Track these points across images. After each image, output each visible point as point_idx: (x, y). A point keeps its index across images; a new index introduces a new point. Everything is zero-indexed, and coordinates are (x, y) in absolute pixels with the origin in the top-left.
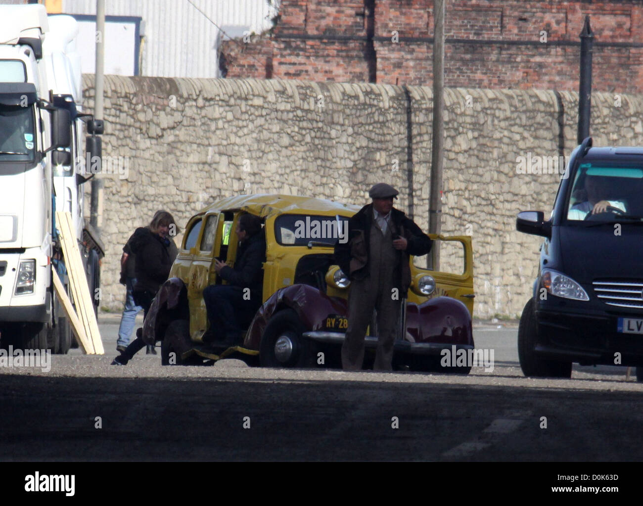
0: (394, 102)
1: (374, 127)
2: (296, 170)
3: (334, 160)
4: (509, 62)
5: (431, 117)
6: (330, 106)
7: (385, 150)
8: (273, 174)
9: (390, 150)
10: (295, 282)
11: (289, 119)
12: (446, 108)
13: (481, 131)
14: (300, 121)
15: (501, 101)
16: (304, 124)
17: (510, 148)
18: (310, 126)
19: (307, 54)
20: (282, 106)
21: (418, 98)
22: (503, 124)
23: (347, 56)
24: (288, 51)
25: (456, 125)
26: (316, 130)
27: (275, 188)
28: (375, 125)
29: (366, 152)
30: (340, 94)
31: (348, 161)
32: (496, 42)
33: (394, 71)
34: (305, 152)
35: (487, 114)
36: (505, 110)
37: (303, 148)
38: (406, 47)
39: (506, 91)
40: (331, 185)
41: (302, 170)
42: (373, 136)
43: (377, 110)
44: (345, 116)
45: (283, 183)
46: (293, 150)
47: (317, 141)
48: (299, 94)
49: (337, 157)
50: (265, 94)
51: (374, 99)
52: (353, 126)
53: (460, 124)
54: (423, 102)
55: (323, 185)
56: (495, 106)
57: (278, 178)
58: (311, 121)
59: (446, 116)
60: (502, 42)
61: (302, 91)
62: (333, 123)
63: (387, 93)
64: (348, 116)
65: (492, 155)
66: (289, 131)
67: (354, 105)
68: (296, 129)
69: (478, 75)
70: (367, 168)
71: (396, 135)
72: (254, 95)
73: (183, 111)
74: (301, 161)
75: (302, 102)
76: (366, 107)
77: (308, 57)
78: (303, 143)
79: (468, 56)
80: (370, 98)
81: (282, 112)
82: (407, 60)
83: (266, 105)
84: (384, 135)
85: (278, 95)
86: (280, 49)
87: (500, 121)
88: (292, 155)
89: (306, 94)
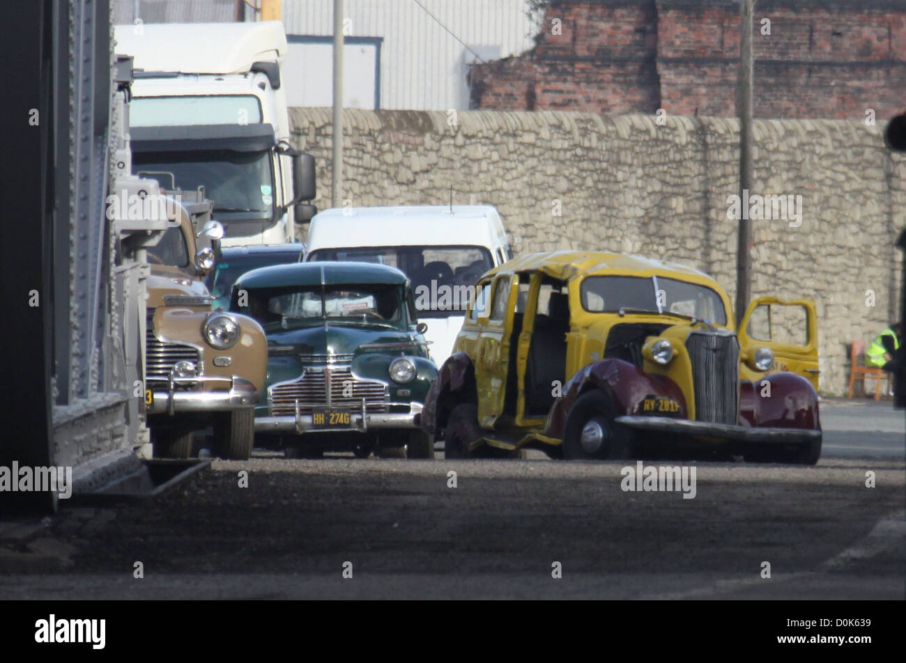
0: (692, 137)
1: (669, 168)
2: (576, 220)
3: (621, 208)
4: (821, 86)
5: (737, 154)
6: (616, 143)
7: (684, 195)
8: (548, 224)
9: (689, 196)
10: (605, 356)
11: (566, 160)
12: (756, 143)
13: (799, 170)
14: (580, 161)
15: (822, 135)
16: (585, 165)
17: (833, 191)
18: (591, 166)
19: (577, 80)
20: (558, 144)
21: (721, 131)
22: (825, 163)
23: (625, 82)
24: (553, 77)
25: (767, 164)
26: (599, 172)
27: (551, 242)
28: (670, 165)
29: (660, 197)
30: (628, 128)
31: (637, 208)
32: (804, 63)
33: (681, 99)
34: (586, 198)
35: (804, 151)
36: (826, 146)
37: (584, 194)
38: (696, 70)
39: (827, 122)
40: (619, 239)
41: (584, 220)
42: (668, 178)
43: (672, 147)
44: (633, 154)
45: (560, 236)
46: (573, 197)
47: (600, 186)
48: (579, 128)
49: (625, 204)
50: (536, 129)
51: (668, 134)
52: (644, 166)
53: (772, 163)
54: (728, 136)
55: (608, 238)
56: (814, 141)
57: (554, 229)
58: (593, 160)
59: (755, 153)
60: (813, 64)
61: (582, 125)
62: (619, 163)
63: (684, 125)
64: (637, 153)
65: (812, 198)
66: (567, 173)
67: (645, 140)
68: (575, 171)
69: (784, 103)
70: (662, 217)
71: (696, 176)
72: (523, 131)
73: (438, 151)
74: (582, 209)
75: (581, 139)
76: (659, 143)
77: (578, 83)
78: (583, 188)
79: (771, 80)
80: (664, 133)
81: (559, 150)
82: (698, 85)
83: (539, 143)
84: (681, 177)
85: (553, 131)
86: (544, 74)
87: (820, 159)
88: (570, 203)
89: (586, 129)
